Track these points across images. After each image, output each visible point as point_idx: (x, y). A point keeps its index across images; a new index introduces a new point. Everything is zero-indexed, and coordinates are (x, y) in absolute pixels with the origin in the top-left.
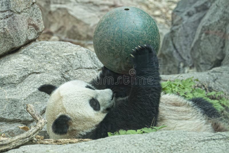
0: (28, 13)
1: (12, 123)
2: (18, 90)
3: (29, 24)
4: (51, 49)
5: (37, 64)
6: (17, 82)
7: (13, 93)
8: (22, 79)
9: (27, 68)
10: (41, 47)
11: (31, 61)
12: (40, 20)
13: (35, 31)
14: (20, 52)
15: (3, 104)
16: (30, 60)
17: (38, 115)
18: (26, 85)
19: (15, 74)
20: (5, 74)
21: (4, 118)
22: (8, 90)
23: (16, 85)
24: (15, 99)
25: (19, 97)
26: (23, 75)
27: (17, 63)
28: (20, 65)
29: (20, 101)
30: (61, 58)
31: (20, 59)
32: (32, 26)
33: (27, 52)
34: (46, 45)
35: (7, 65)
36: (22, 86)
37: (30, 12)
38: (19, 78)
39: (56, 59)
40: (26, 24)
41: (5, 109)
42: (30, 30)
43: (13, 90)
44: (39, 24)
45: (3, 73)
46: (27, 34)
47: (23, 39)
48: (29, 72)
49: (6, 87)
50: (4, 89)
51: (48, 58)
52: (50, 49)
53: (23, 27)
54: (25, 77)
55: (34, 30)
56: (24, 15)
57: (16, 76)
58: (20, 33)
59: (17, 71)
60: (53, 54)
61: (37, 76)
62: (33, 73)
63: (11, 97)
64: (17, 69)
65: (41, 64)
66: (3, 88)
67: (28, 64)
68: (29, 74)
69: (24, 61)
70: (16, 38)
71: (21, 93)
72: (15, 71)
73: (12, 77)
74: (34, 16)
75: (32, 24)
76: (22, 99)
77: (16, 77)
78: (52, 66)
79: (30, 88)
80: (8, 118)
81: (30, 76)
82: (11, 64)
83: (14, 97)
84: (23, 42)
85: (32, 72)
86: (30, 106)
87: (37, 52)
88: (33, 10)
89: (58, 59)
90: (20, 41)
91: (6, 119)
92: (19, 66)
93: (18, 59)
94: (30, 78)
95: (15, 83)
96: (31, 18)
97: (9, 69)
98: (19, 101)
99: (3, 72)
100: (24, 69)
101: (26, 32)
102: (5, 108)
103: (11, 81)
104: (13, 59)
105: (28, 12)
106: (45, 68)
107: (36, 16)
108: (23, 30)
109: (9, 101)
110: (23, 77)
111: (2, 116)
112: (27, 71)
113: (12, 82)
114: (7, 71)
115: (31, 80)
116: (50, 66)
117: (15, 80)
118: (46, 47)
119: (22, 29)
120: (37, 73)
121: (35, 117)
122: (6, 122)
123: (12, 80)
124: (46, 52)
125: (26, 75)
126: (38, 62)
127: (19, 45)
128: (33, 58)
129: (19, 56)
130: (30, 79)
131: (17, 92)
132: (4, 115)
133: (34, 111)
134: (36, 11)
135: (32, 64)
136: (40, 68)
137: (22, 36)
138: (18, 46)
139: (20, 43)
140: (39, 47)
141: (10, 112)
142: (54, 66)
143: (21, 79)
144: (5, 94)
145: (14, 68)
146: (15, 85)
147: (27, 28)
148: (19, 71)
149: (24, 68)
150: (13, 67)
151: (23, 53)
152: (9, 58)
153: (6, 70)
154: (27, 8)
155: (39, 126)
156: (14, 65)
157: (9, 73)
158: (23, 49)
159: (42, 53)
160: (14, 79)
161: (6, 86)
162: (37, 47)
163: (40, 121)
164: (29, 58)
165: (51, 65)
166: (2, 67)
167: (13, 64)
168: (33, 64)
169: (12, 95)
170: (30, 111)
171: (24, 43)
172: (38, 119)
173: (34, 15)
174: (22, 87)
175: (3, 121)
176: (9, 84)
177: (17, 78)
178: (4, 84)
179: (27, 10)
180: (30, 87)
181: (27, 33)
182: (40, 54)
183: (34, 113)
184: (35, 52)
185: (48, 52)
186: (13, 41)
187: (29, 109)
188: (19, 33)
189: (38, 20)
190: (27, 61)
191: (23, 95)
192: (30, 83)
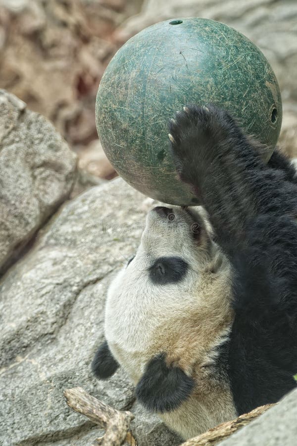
0: (18, 142)
1: (82, 436)
2: (64, 346)
3: (33, 167)
4: (111, 201)
5: (88, 259)
6: (55, 326)
7: (55, 359)
8: (64, 314)
9: (65, 281)
10: (86, 208)
11: (70, 257)
12: (58, 144)
13: (58, 175)
14: (38, 247)
15: (42, 398)
16: (66, 257)
17: (101, 408)
18: (78, 325)
19: (42, 308)
20: (17, 319)
21: (59, 432)
22: (40, 358)
23: (54, 336)
24: (65, 372)
25: (72, 363)
26: (61, 303)
27: (38, 278)
28: (47, 281)
29: (77, 374)
30: (142, 215)
31: (43, 265)
32: (42, 169)
33: (56, 239)
34: (97, 198)
35: (17, 294)
36: (69, 332)
37: (23, 137)
38: (57, 315)
39: (130, 222)
40: (24, 172)
41: (51, 408)
42: (42, 181)
43: (52, 351)
44: (58, 154)
45: (12, 321)
46: (36, 196)
47: (32, 211)
48: (75, 288)
49: (34, 351)
50: (30, 359)
51: (110, 231)
52: (109, 204)
53: (19, 182)
54: (68, 305)
55: (54, 175)
56: (9, 153)
57: (46, 312)
58: (16, 201)
59: (43, 298)
60: (120, 214)
61: (97, 291)
62: (86, 285)
63: (53, 373)
64: (43, 296)
65: (97, 253)
66: (27, 357)
67: (65, 269)
68: (78, 293)
69: (55, 264)
70: (11, 218)
71: (74, 351)
72: (39, 301)
73: (35, 320)
74: (37, 142)
75: (40, 163)
76: (81, 364)
77: (47, 316)
78: (126, 245)
79: (91, 328)
80: (68, 427)
81: (80, 297)
82: (26, 286)
83: (61, 369)
84: (35, 219)
85: (81, 284)
86: (72, 394)
87: (79, 228)
88: (29, 128)
89: (135, 220)
90: (25, 219)
91: (63, 431)
92: (44, 285)
93: (38, 266)
94: (81, 301)
95: (51, 331)
96: (31, 150)
97: (22, 303)
98: (74, 373)
99: (12, 318)
100: (60, 287)
101: (31, 191)
102: (49, 406)
103: (39, 330)
104: (27, 271)
105: (17, 139)
106: (111, 260)
107: (41, 140)
108: (23, 189)
109: (52, 385)
110: (65, 306)
111: (53, 429)
112: (69, 288)
113: (43, 332)
114: (20, 310)
115: (87, 306)
116: (121, 249)
117: (47, 324)
118: (98, 204)
119: (19, 188)
120: (95, 282)
121: (95, 417)
122: (67, 438)
123: (39, 328)
124: (101, 215)
125: (69, 301)
126: (88, 252)
127: (27, 230)
128: (74, 248)
129: (39, 257)
130: (82, 305)
131: (63, 352)
132: (55, 424)
133: (89, 403)
134: (38, 126)
135: (75, 263)
136: (96, 264)
137: (26, 205)
138: (25, 234)
139: (27, 224)
140: (80, 211)
141: (67, 411)
142: (130, 245)
143: (61, 315)
144: (36, 371)
145: (34, 294)
146: (52, 336)
147: (31, 179)
148: (47, 297)
149: (58, 284)
150: (32, 293)
151: (47, 245)
152: (16, 273)
153: (18, 307)
154: (9, 133)
155: (110, 440)
156: (34, 287)
157: (26, 313)
158: (43, 234)
159: (92, 222)
160: (44, 323)
161: (33, 349)
162: (76, 212)
163: (112, 423)
164: (65, 252)
165: (121, 244)
166: (8, 306)
167: (30, 285)
168: (77, 263)
169: (55, 364)
170: (78, 406)
171: (38, 220)
172: (105, 419)
173: (37, 139)
174: (71, 334)
175: (60, 440)
176: (37, 340)
177: (50, 316)
178: (25, 345)
179: (11, 136)
180: (89, 324)
181: (37, 192)
182: (87, 228)
183: (89, 408)
184: (75, 229)
185: (105, 214)
186: (8, 230)
187: (73, 402)
188: (13, 202)
189: (51, 147)
190: (62, 261)
191: (78, 355)
192: (86, 313)
